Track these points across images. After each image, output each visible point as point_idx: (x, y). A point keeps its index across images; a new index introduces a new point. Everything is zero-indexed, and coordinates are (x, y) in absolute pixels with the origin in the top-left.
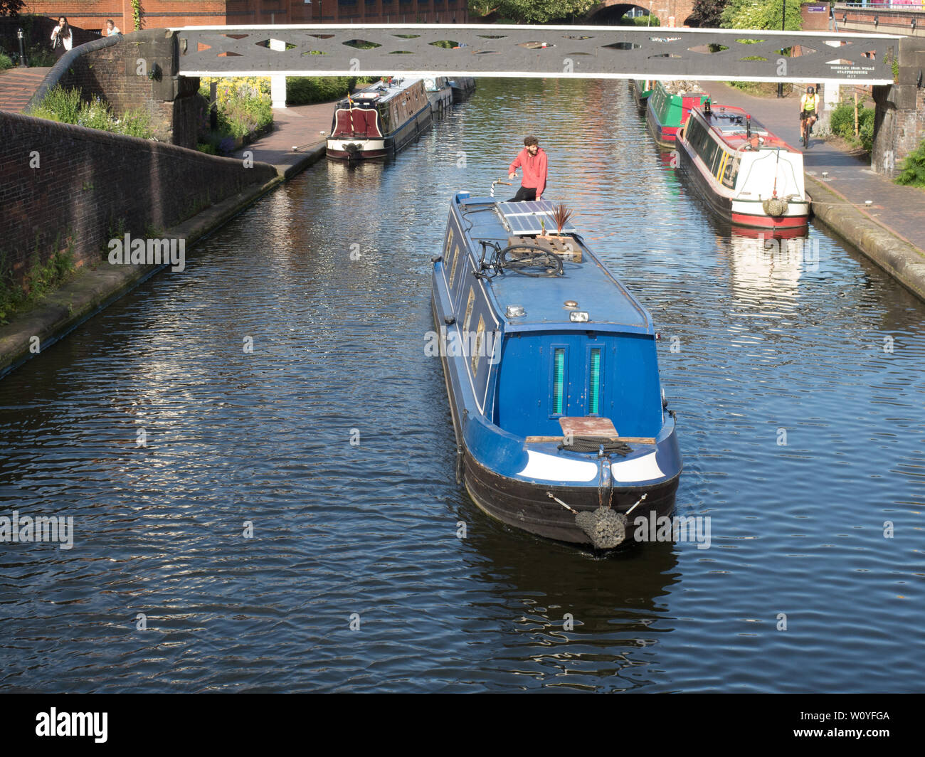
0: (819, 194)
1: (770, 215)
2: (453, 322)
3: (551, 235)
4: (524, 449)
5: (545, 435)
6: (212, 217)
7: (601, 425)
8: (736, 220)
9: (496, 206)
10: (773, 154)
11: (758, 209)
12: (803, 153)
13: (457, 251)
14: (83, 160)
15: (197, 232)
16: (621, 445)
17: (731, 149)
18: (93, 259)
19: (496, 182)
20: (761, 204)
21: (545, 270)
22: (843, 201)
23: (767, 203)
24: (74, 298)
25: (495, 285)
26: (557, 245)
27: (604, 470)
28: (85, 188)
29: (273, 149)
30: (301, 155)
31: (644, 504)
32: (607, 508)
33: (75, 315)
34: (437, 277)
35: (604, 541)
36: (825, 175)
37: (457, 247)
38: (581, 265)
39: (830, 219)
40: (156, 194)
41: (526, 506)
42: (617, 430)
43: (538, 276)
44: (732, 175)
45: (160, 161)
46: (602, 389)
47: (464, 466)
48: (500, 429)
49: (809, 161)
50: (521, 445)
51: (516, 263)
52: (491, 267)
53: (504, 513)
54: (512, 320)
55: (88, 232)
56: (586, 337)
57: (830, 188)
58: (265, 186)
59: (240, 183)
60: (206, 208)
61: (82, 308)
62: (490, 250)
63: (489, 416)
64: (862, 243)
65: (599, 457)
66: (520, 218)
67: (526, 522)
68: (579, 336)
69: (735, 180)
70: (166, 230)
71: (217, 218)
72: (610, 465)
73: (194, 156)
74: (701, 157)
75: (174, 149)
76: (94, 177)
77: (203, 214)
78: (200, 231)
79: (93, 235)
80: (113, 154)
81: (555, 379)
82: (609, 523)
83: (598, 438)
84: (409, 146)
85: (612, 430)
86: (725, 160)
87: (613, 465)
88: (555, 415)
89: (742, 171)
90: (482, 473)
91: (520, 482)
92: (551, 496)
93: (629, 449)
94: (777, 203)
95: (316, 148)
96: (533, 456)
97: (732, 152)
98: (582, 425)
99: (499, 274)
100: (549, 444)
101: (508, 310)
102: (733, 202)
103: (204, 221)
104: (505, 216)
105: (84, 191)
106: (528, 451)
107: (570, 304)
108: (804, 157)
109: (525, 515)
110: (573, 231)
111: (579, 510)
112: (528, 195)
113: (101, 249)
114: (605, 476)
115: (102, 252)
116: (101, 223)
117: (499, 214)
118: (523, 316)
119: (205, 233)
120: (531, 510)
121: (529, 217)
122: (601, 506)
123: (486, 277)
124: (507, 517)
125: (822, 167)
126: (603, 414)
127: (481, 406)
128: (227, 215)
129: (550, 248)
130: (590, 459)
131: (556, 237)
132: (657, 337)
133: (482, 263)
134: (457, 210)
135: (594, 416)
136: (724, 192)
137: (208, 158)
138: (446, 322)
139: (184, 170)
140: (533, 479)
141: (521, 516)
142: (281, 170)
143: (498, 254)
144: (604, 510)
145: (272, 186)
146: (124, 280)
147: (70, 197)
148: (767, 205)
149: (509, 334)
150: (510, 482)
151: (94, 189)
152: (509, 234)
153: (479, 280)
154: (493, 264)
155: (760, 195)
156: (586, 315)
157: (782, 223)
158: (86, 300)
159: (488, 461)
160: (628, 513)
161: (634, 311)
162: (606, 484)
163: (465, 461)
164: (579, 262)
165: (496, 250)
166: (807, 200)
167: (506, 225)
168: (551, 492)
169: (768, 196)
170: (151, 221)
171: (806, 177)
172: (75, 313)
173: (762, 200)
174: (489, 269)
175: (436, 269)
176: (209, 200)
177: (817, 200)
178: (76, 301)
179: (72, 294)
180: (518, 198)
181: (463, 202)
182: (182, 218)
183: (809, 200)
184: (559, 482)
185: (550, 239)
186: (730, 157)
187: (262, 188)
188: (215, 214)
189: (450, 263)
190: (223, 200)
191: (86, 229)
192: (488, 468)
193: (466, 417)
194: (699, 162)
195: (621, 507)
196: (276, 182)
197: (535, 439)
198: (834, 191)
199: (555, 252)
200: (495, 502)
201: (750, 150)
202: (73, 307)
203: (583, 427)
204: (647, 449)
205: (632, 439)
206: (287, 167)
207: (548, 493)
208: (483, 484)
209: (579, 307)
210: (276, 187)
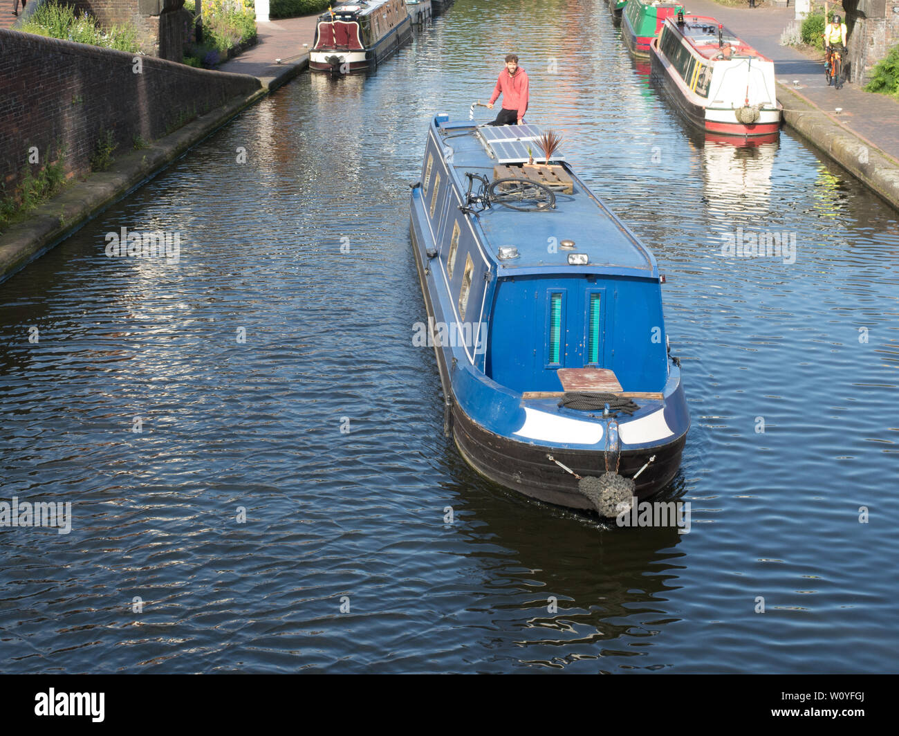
0: (790, 102)
1: (742, 123)
2: (436, 255)
3: (538, 163)
4: (521, 406)
5: (543, 391)
6: (199, 128)
7: (603, 378)
8: (710, 128)
9: (477, 130)
10: (745, 62)
11: (731, 117)
12: (774, 62)
13: (438, 179)
14: (72, 73)
15: (184, 143)
16: (627, 402)
17: (703, 58)
18: (83, 170)
19: (475, 104)
20: (734, 112)
21: (535, 203)
22: (814, 108)
23: (739, 111)
24: (64, 208)
25: (482, 220)
26: (546, 175)
27: (611, 433)
28: (74, 102)
29: (258, 62)
30: (284, 68)
31: (652, 465)
32: (614, 474)
33: (67, 225)
34: (415, 204)
35: (610, 510)
36: (796, 84)
37: (438, 174)
38: (573, 197)
39: (801, 126)
40: (143, 106)
41: (523, 468)
42: (621, 384)
43: (528, 210)
44: (704, 84)
45: (146, 75)
46: (602, 336)
47: (452, 418)
48: (493, 381)
49: (781, 69)
50: (517, 401)
51: (505, 197)
52: (479, 200)
53: (499, 473)
54: (505, 263)
55: (78, 145)
56: (585, 281)
57: (801, 96)
58: (249, 98)
59: (226, 95)
60: (192, 120)
61: (73, 219)
62: (477, 183)
63: (480, 366)
64: (832, 149)
65: (604, 417)
66: (505, 144)
67: (523, 485)
68: (577, 279)
69: (707, 89)
70: (154, 142)
71: (203, 129)
72: (618, 426)
73: (180, 69)
74: (675, 66)
75: (160, 63)
76: (83, 91)
77: (189, 126)
78: (187, 141)
79: (83, 147)
80: (101, 68)
81: (552, 324)
82: (616, 490)
83: (600, 394)
84: (389, 58)
85: (615, 384)
86: (697, 70)
87: (620, 426)
88: (551, 364)
89: (715, 79)
90: (474, 430)
91: (518, 443)
92: (551, 458)
93: (636, 406)
94: (749, 111)
95: (299, 61)
96: (531, 413)
97: (704, 61)
98: (582, 378)
99: (487, 208)
100: (548, 400)
101: (500, 252)
102: (706, 110)
103: (190, 133)
104: (489, 142)
105: (73, 104)
106: (526, 409)
107: (567, 244)
108: (775, 65)
109: (522, 477)
110: (562, 159)
111: (583, 475)
112: (509, 117)
113: (91, 161)
114: (612, 438)
115: (92, 164)
116: (90, 135)
117: (481, 139)
118: (517, 258)
119: (192, 144)
120: (528, 473)
121: (513, 143)
122: (608, 472)
123: (473, 212)
124: (501, 478)
125: (794, 75)
126: (603, 364)
127: (472, 357)
128: (213, 127)
129: (538, 179)
130: (592, 419)
131: (543, 166)
132: (661, 281)
133: (470, 197)
134: (437, 134)
135: (594, 366)
136: (697, 101)
137: (194, 70)
138: (428, 255)
139: (171, 83)
140: (531, 440)
141: (517, 478)
142: (266, 82)
143: (486, 187)
144: (611, 475)
145: (257, 98)
146: (114, 191)
147: (60, 109)
148: (739, 113)
149: (502, 278)
150: (506, 442)
151: (83, 102)
152: (493, 162)
153: (465, 215)
154: (481, 198)
155: (732, 104)
156: (585, 257)
157: (755, 130)
158: (77, 211)
159: (480, 418)
160: (635, 477)
161: (635, 250)
162: (613, 448)
163: (454, 414)
164: (570, 194)
165: (484, 182)
166: (778, 108)
167: (489, 151)
168: (552, 454)
169: (740, 104)
170: (139, 133)
171: (778, 85)
172: (66, 223)
173: (735, 107)
174: (476, 202)
175: (414, 195)
176: (195, 112)
177: (789, 108)
178: (68, 212)
179: (63, 205)
180: (499, 122)
181: (443, 125)
182: (169, 130)
183: (780, 108)
184: (561, 444)
185: (539, 168)
186: (703, 66)
187: (247, 100)
188: (201, 126)
189: (431, 190)
190: (209, 111)
191: (76, 141)
192: (481, 425)
193: (454, 368)
194: (672, 71)
195: (628, 471)
196: (260, 94)
197: (533, 394)
198: (806, 99)
199: (545, 183)
200: (488, 461)
201: (722, 59)
202: (64, 218)
203: (584, 381)
204: (654, 405)
205: (638, 394)
206: (271, 79)
207: (548, 455)
208: (475, 442)
209: (575, 247)
210: (262, 98)
